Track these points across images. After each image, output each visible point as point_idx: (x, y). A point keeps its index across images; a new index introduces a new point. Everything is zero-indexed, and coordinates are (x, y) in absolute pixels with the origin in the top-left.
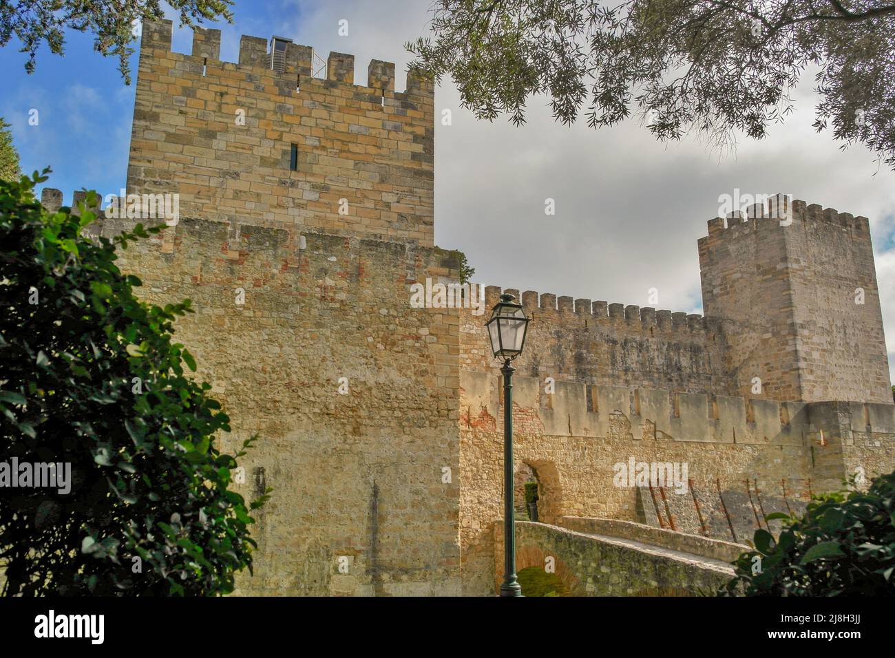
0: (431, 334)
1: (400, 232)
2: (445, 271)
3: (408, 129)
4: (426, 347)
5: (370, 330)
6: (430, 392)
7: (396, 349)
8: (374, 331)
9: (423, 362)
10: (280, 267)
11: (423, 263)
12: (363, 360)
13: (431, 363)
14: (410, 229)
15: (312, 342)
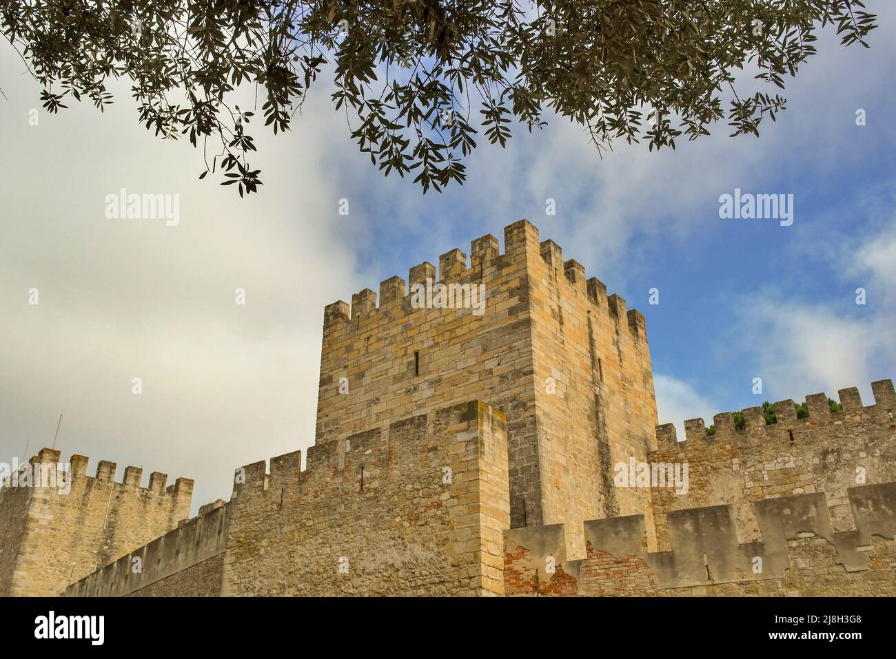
0: (452, 497)
1: (501, 394)
2: (464, 425)
3: (504, 288)
4: (447, 513)
5: (398, 510)
6: (451, 560)
7: (419, 523)
8: (401, 511)
9: (444, 530)
10: (331, 474)
11: (444, 426)
12: (392, 543)
13: (452, 528)
14: (511, 386)
15: (352, 536)
